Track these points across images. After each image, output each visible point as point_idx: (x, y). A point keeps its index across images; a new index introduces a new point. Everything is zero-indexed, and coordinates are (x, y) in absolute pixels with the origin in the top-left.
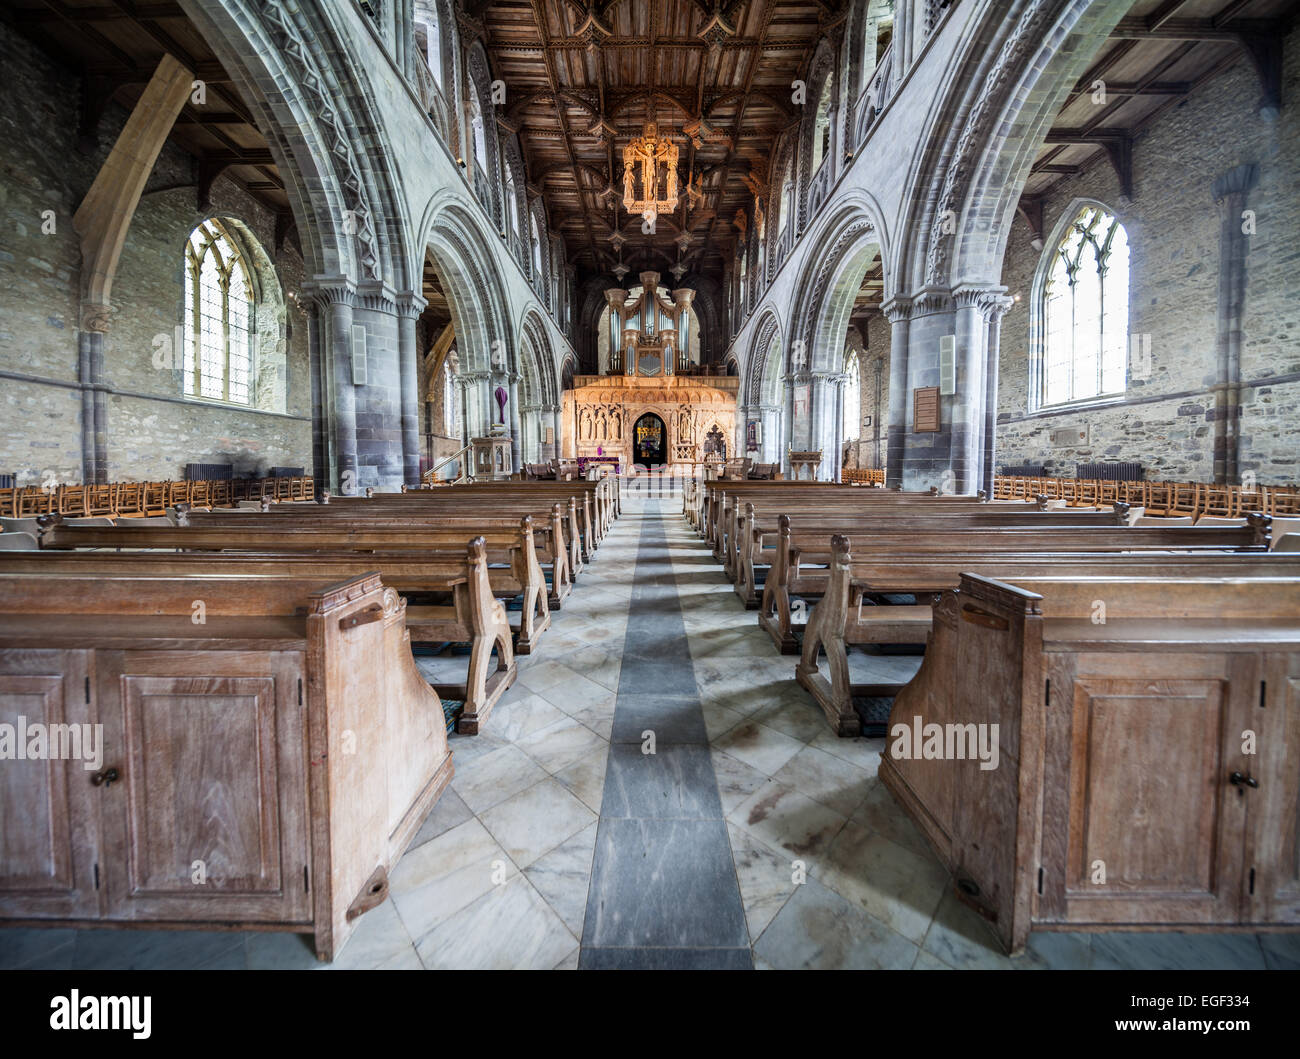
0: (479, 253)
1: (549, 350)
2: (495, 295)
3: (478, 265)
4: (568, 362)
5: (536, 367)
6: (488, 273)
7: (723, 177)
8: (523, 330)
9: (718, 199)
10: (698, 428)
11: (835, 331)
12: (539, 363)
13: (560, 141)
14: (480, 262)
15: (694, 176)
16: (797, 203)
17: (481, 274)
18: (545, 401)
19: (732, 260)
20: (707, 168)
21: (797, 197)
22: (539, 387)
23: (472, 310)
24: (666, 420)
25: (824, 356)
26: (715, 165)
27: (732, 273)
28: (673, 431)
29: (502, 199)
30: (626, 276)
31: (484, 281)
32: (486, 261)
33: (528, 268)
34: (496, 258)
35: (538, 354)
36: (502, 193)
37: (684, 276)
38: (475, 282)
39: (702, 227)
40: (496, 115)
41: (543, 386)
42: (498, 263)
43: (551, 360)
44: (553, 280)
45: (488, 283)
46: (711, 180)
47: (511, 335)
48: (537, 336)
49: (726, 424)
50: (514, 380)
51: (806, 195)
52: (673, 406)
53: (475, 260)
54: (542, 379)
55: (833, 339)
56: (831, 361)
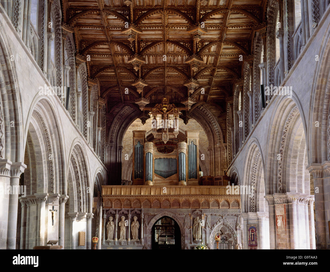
0: (48, 117)
1: (86, 169)
2: (55, 141)
3: (47, 125)
4: (99, 175)
5: (74, 183)
6: (52, 128)
7: (219, 47)
8: (70, 161)
9: (216, 59)
10: (208, 230)
11: (300, 165)
12: (77, 179)
13: (102, 30)
14: (48, 122)
15: (197, 49)
16: (268, 77)
17: (48, 130)
18: (80, 210)
19: (231, 94)
20: (206, 43)
21: (268, 74)
22: (76, 198)
23: (39, 153)
24: (180, 222)
25: (294, 183)
26: (212, 42)
27: (232, 105)
28: (187, 231)
29: (62, 77)
30: (147, 106)
31: (49, 134)
32: (52, 121)
33: (74, 112)
34: (58, 119)
35: (76, 173)
36: (62, 72)
37: (193, 105)
38: (43, 135)
39: (206, 73)
40: (62, 24)
41: (79, 198)
42: (59, 122)
43: (87, 177)
44: (90, 114)
45: (51, 134)
46: (209, 49)
47: (63, 167)
48: (78, 160)
49: (232, 226)
50: (63, 199)
51: (273, 73)
52: (185, 211)
53: (45, 122)
54: (79, 192)
55: (300, 170)
56: (300, 186)
